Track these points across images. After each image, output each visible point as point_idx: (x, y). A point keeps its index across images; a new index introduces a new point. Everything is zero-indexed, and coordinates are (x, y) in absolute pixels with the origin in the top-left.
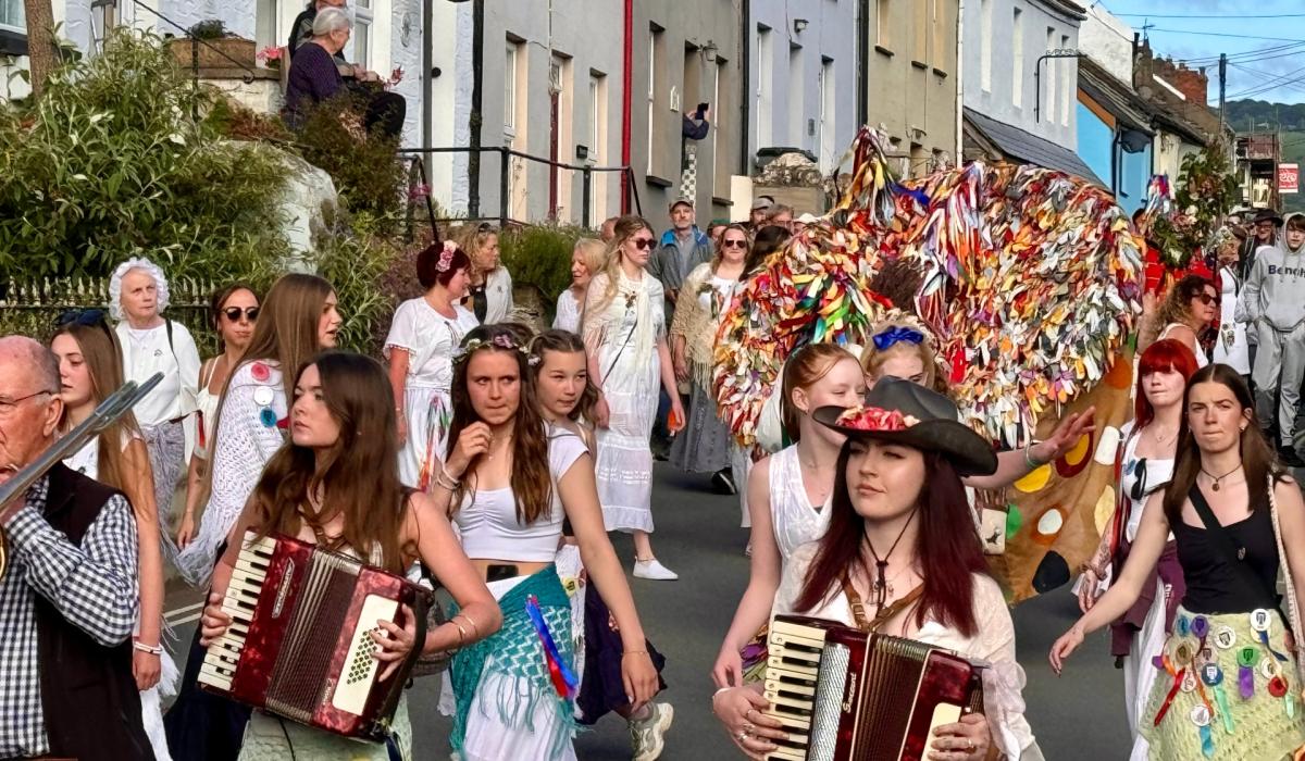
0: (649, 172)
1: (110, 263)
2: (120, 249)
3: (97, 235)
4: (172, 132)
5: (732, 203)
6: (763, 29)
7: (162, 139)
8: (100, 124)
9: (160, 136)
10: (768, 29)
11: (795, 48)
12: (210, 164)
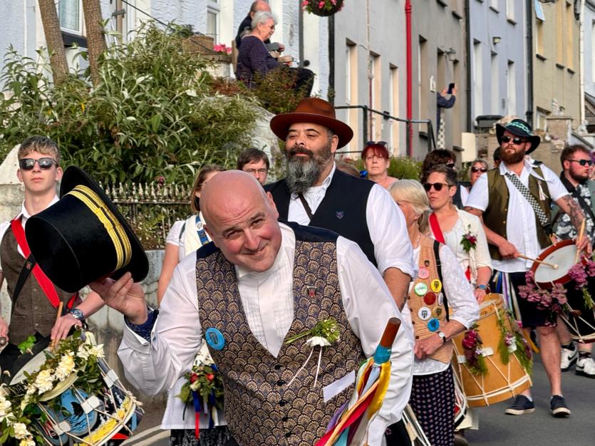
0: (420, 130)
1: (151, 176)
2: (157, 166)
3: (141, 157)
4: (188, 89)
5: (463, 150)
6: (477, 43)
7: (181, 94)
8: (143, 83)
9: (180, 92)
10: (479, 42)
11: (494, 55)
12: (211, 110)
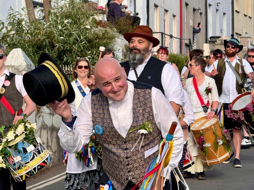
0: (186, 42)
1: (70, 62)
2: (73, 58)
3: (66, 54)
4: (87, 25)
6: (210, 5)
7: (83, 27)
8: (68, 23)
11: (217, 10)
12: (96, 34)
